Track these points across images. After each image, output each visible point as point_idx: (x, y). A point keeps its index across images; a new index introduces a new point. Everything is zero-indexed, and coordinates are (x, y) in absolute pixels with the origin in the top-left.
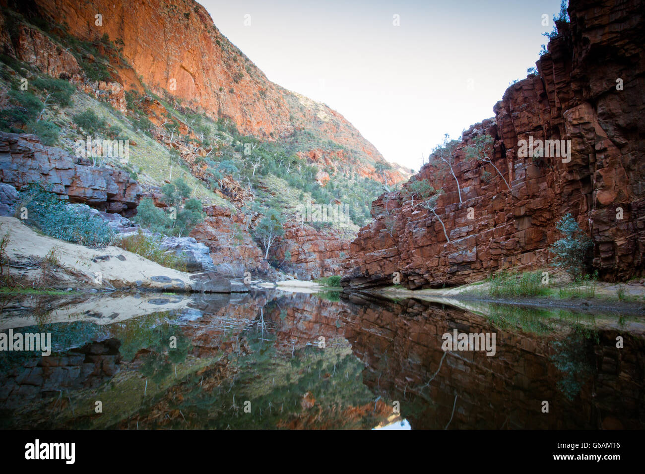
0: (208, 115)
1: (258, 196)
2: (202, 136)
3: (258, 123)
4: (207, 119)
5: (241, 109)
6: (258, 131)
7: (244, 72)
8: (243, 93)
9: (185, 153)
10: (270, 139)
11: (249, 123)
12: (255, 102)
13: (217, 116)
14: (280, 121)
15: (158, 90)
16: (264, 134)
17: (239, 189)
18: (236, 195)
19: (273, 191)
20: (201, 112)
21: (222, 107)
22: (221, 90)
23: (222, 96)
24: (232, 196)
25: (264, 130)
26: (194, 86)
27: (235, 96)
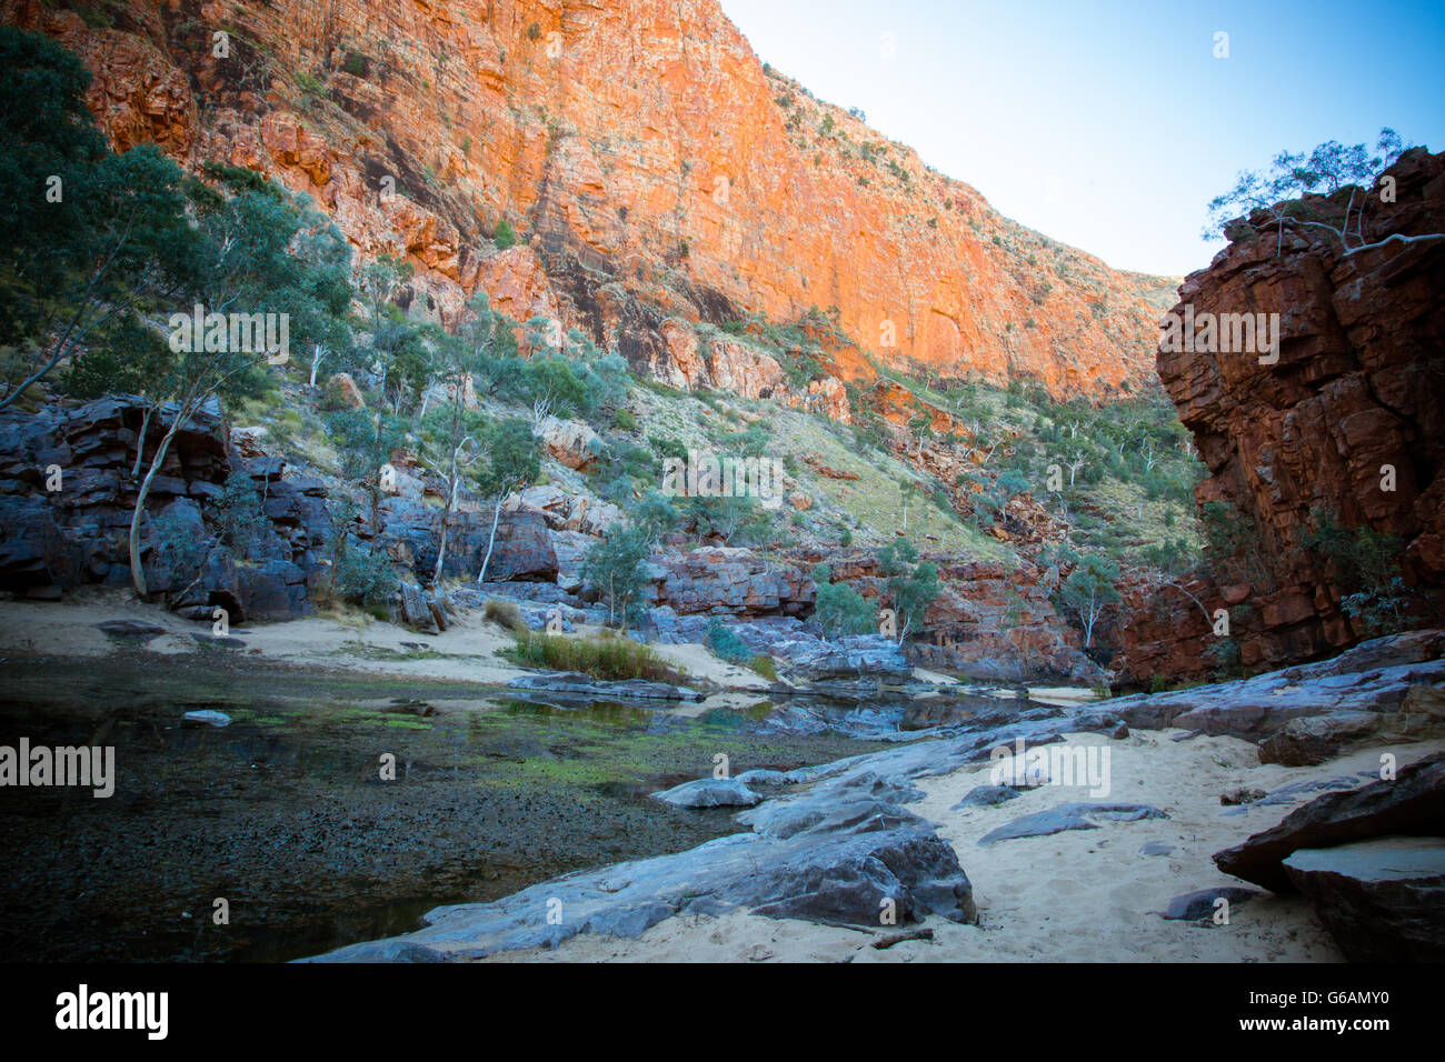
0: (988, 380)
1: (1079, 525)
2: (976, 425)
3: (1092, 369)
4: (988, 387)
5: (1054, 353)
6: (1095, 385)
7: (1052, 279)
8: (1054, 319)
9: (943, 466)
10: (1122, 396)
11: (1072, 375)
12: (1080, 330)
13: (1006, 378)
14: (1142, 352)
15: (898, 361)
16: (1108, 389)
17: (1041, 518)
18: (1030, 532)
19: (1109, 513)
20: (975, 377)
21: (1014, 360)
22: (1008, 328)
23: (1012, 339)
24: (1023, 535)
25: (1105, 381)
26: (959, 336)
27: (1036, 331)
